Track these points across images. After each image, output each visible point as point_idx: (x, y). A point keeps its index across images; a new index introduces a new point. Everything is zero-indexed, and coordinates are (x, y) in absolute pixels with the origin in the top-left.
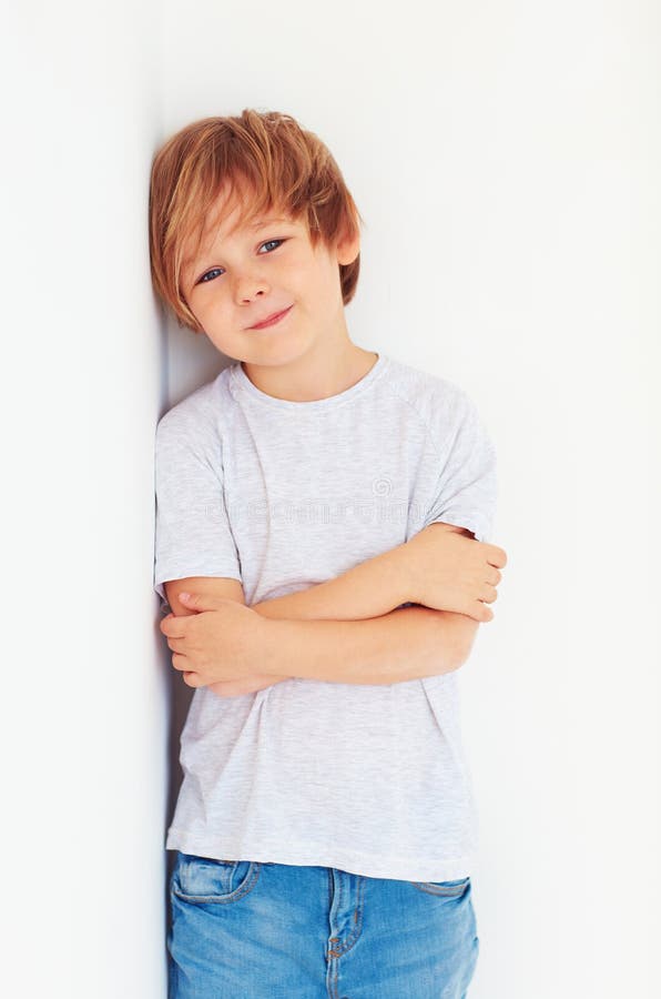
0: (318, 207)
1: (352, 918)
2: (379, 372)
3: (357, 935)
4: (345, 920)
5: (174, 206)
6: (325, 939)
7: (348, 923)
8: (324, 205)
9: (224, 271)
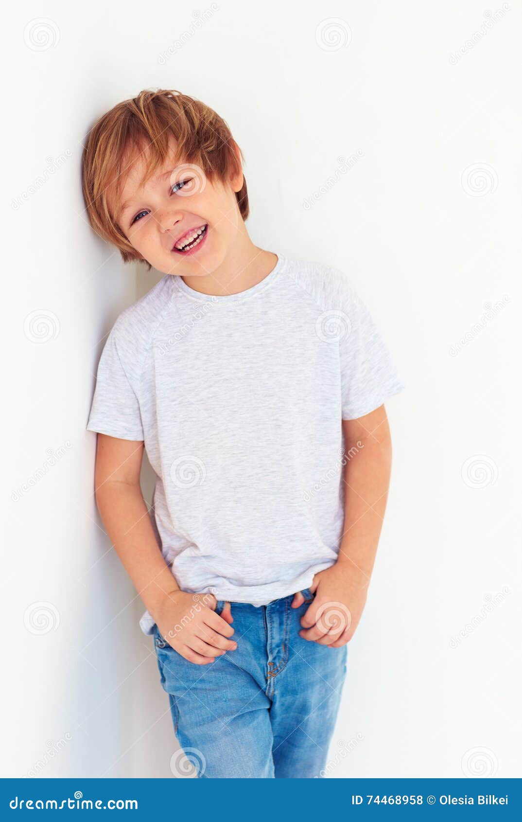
0: (208, 153)
1: (282, 648)
2: (281, 268)
3: (286, 661)
4: (278, 649)
5: (94, 171)
6: (265, 662)
7: (279, 652)
8: (212, 151)
9: (150, 211)
